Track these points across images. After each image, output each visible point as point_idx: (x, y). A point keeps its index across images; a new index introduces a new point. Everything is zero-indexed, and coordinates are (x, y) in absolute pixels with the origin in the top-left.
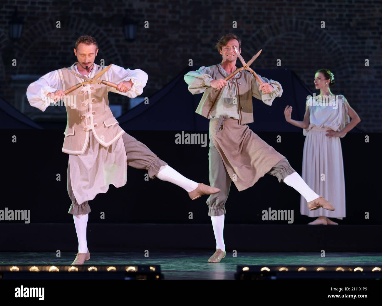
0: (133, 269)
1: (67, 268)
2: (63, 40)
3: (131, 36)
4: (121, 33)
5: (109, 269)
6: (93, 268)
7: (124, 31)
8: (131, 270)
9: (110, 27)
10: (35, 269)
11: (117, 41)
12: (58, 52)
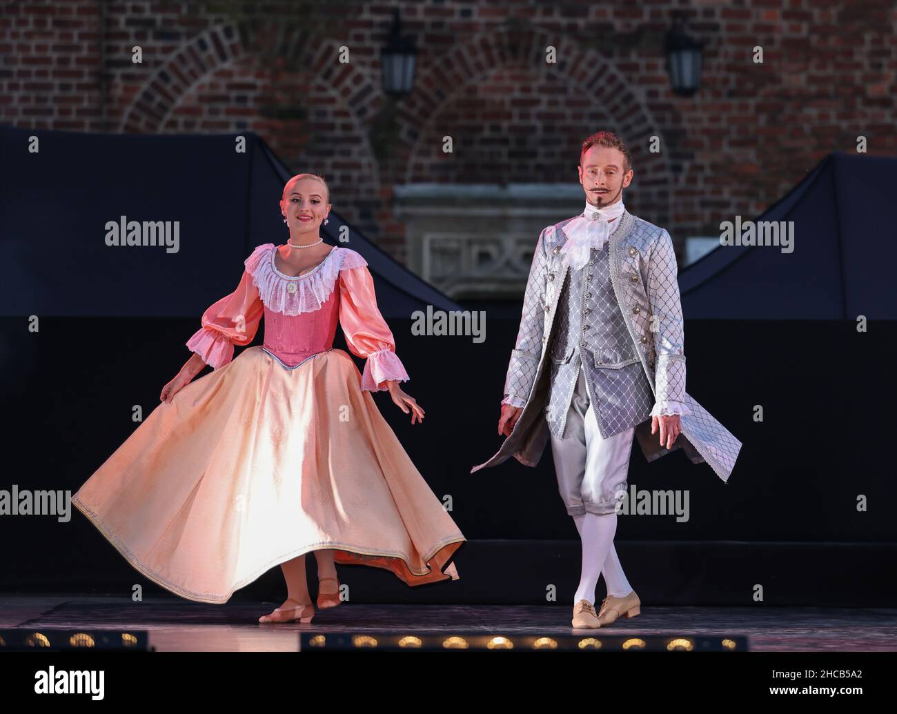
0: (684, 643)
1: (529, 641)
2: (517, 95)
3: (688, 81)
4: (661, 73)
5: (627, 645)
6: (591, 641)
7: (668, 67)
8: (678, 649)
9: (634, 58)
10: (456, 642)
11: (652, 94)
12: (505, 124)
